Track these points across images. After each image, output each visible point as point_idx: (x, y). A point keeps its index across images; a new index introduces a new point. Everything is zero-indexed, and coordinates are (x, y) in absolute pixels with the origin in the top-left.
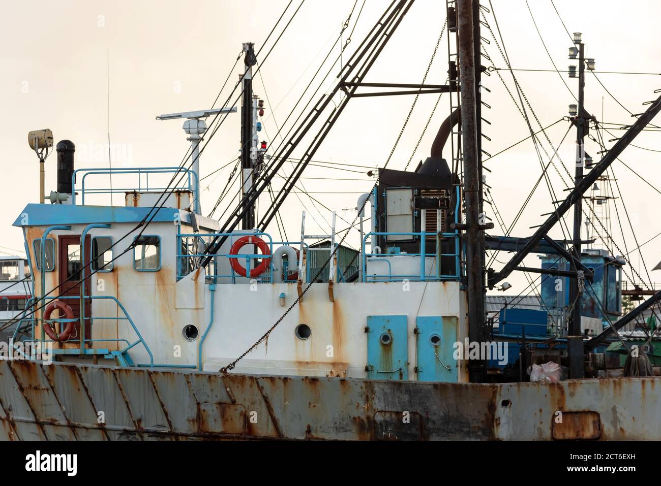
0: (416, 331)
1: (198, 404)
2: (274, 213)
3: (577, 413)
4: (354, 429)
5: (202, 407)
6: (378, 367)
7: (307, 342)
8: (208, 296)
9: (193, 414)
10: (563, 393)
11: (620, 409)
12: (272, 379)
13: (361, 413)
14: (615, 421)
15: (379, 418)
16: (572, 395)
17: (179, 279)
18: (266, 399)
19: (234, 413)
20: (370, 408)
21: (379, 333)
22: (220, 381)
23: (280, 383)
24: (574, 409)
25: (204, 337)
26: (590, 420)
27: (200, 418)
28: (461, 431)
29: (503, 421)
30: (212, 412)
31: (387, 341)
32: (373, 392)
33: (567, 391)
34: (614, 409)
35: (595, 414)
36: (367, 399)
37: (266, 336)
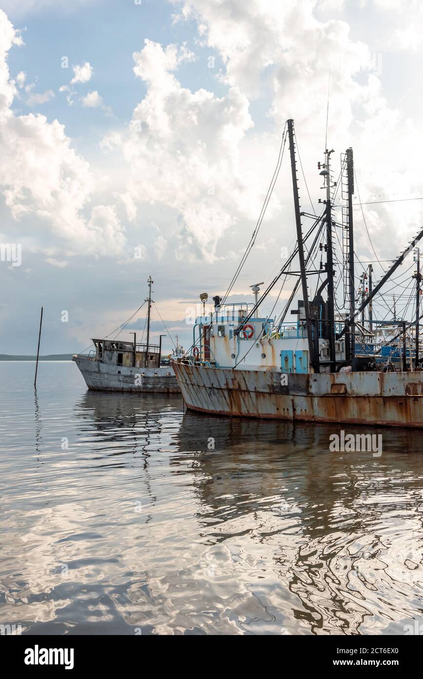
0: (295, 355)
1: (227, 379)
2: (254, 312)
3: (339, 384)
4: (268, 388)
5: (228, 380)
6: (284, 367)
7: (265, 359)
8: (238, 344)
9: (225, 383)
10: (334, 377)
11: (353, 383)
12: (245, 371)
13: (270, 383)
14: (351, 387)
15: (275, 385)
16: (337, 378)
17: (230, 339)
18: (244, 378)
19: (236, 382)
20: (272, 381)
21: (284, 356)
22: (232, 372)
23: (247, 373)
24: (338, 383)
25: (237, 357)
26: (343, 387)
27: (227, 384)
28: (299, 390)
29: (313, 386)
30: (230, 381)
31: (286, 359)
32: (273, 376)
33: (336, 376)
34: (351, 383)
35: (345, 384)
36: (271, 379)
37: (244, 357)
